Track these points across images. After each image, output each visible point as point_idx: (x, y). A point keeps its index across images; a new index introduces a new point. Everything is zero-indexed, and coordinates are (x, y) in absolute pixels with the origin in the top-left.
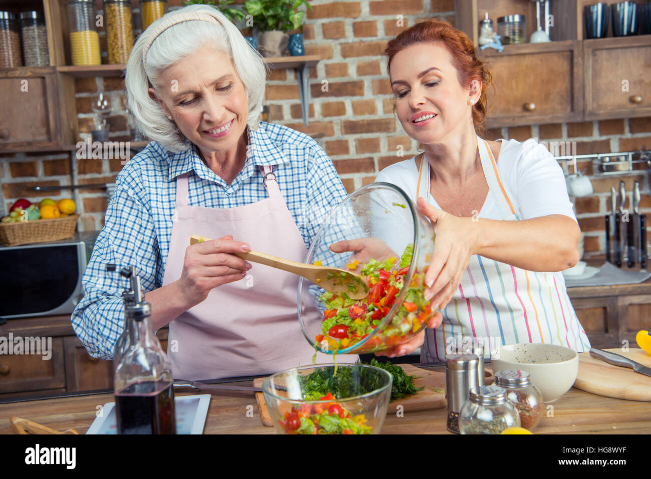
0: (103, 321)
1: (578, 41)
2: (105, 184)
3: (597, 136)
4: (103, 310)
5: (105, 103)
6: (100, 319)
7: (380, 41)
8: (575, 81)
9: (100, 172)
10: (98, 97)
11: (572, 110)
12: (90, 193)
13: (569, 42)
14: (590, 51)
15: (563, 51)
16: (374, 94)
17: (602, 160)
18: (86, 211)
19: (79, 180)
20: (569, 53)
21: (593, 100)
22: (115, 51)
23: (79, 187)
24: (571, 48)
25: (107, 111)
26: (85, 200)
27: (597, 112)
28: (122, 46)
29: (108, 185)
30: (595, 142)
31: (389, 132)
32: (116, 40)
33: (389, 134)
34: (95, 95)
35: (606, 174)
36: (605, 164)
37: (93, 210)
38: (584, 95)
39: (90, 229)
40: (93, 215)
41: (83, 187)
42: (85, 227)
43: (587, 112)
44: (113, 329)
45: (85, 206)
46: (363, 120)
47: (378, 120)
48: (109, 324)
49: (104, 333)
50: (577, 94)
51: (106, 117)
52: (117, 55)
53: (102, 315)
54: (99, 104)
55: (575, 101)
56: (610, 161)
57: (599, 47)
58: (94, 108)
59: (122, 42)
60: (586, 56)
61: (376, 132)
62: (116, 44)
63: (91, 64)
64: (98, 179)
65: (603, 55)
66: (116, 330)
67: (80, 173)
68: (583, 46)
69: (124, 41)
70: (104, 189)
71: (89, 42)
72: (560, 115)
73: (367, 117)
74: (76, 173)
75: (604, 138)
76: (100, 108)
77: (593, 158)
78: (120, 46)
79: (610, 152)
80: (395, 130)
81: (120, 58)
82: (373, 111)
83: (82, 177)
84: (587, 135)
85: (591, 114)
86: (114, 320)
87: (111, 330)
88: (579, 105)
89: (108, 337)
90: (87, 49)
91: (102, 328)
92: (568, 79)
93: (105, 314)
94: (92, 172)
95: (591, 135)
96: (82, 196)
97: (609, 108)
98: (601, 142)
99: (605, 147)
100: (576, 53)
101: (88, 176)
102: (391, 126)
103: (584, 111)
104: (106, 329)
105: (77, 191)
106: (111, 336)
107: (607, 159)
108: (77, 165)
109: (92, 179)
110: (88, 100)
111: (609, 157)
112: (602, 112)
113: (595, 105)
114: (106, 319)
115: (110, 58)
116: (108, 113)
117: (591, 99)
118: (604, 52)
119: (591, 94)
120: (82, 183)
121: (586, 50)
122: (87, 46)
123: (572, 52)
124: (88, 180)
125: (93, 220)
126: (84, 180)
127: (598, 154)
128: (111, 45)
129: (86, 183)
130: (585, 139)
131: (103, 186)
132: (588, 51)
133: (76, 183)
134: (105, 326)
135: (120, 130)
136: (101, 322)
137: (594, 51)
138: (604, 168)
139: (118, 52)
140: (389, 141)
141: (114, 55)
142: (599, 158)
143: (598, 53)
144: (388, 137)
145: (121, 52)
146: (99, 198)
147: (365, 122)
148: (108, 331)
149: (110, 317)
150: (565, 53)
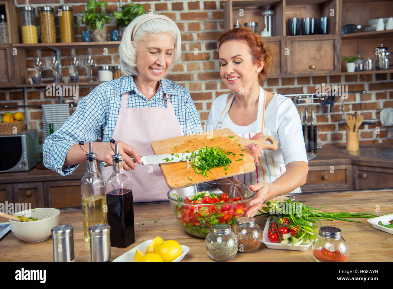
0: (56, 150)
1: (284, 37)
2: (41, 105)
3: (296, 85)
4: (58, 145)
5: (40, 63)
6: (55, 149)
7: (186, 34)
8: (282, 57)
9: (39, 99)
10: (37, 60)
11: (281, 72)
12: (34, 109)
13: (278, 37)
14: (289, 41)
15: (276, 42)
16: (182, 61)
17: (298, 97)
18: (32, 119)
19: (28, 103)
20: (279, 43)
21: (291, 67)
22: (45, 36)
23: (28, 106)
24: (280, 40)
25: (42, 67)
26: (31, 113)
27: (293, 73)
28: (49, 34)
29: (43, 105)
30: (295, 88)
31: (190, 81)
32: (45, 31)
33: (190, 82)
34: (36, 59)
35: (299, 104)
36: (299, 99)
37: (35, 118)
38: (286, 64)
39: (34, 128)
40: (35, 121)
41: (30, 107)
42: (31, 127)
43: (288, 73)
44: (59, 155)
45: (31, 116)
46: (177, 74)
47: (184, 74)
48: (58, 153)
49: (55, 156)
50: (283, 64)
51: (41, 70)
52: (46, 38)
53: (57, 147)
54: (38, 63)
55: (282, 67)
56: (302, 98)
57: (294, 40)
58: (35, 65)
59: (49, 31)
60: (287, 45)
61: (183, 80)
62: (46, 32)
63: (32, 42)
64: (38, 102)
65: (296, 44)
66: (60, 156)
67: (29, 99)
68: (286, 39)
69: (50, 31)
70: (41, 108)
71: (31, 31)
72: (274, 74)
73: (179, 73)
74: (26, 99)
75: (300, 86)
76: (38, 66)
77: (294, 96)
78: (48, 33)
79: (303, 93)
80: (193, 79)
81: (47, 40)
82: (182, 69)
83: (30, 101)
84: (291, 85)
85: (290, 74)
86: (61, 152)
87: (58, 156)
88: (284, 69)
89: (56, 159)
90: (30, 34)
91: (54, 153)
92: (278, 55)
93: (58, 147)
94: (35, 98)
95: (294, 84)
96: (29, 111)
97: (299, 71)
98: (299, 88)
99: (300, 91)
100: (282, 42)
101: (33, 101)
102: (191, 78)
103: (286, 72)
104: (56, 155)
105: (27, 108)
106: (57, 159)
107: (300, 97)
108: (27, 95)
109: (35, 102)
110: (31, 61)
111: (302, 96)
112: (295, 73)
113: (292, 70)
114: (58, 150)
115: (42, 40)
116: (42, 68)
117: (290, 66)
118: (297, 43)
119: (290, 63)
120: (29, 104)
121: (287, 41)
122: (30, 33)
123: (280, 42)
124: (32, 103)
125: (35, 123)
126: (31, 103)
127: (296, 94)
128: (43, 33)
129: (32, 104)
130: (291, 87)
131: (40, 106)
132: (288, 42)
133: (26, 104)
134: (56, 153)
135: (50, 77)
136: (55, 150)
137: (292, 42)
138: (299, 101)
139: (46, 37)
140: (190, 86)
141: (44, 38)
142: (297, 96)
143: (294, 43)
144: (190, 83)
145: (48, 36)
146: (39, 112)
147: (178, 75)
148: (57, 156)
149: (60, 150)
150: (277, 43)
